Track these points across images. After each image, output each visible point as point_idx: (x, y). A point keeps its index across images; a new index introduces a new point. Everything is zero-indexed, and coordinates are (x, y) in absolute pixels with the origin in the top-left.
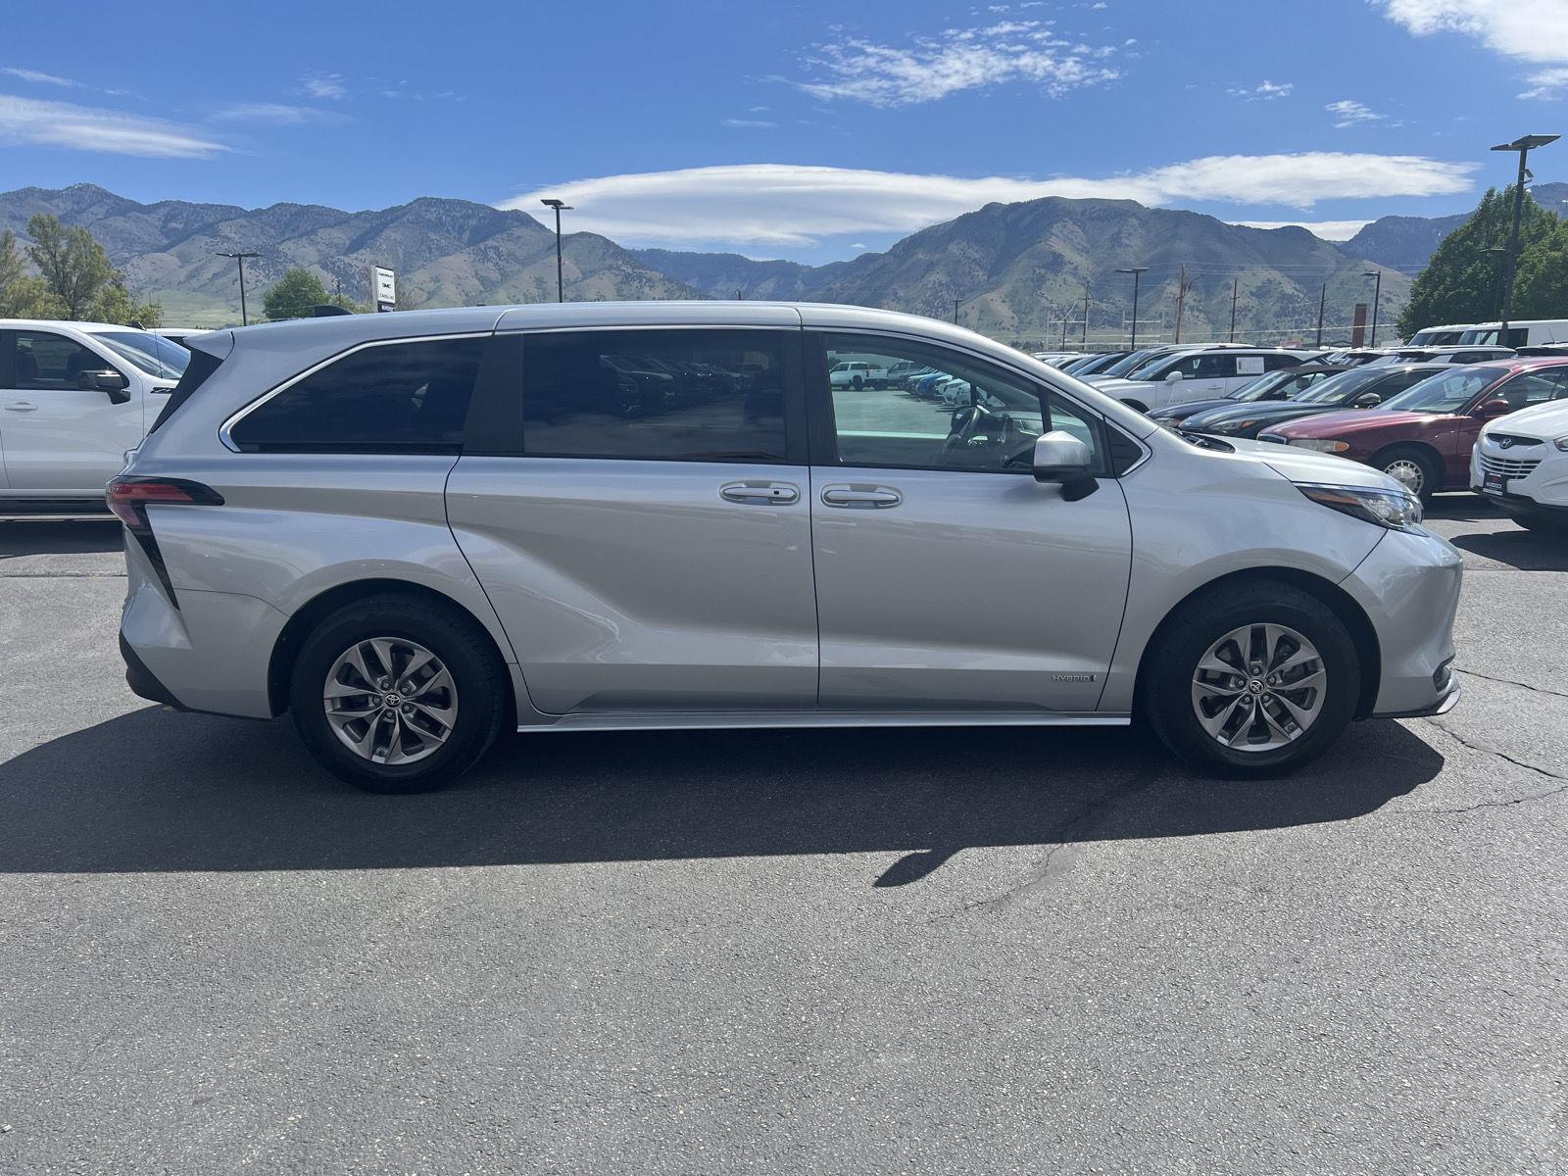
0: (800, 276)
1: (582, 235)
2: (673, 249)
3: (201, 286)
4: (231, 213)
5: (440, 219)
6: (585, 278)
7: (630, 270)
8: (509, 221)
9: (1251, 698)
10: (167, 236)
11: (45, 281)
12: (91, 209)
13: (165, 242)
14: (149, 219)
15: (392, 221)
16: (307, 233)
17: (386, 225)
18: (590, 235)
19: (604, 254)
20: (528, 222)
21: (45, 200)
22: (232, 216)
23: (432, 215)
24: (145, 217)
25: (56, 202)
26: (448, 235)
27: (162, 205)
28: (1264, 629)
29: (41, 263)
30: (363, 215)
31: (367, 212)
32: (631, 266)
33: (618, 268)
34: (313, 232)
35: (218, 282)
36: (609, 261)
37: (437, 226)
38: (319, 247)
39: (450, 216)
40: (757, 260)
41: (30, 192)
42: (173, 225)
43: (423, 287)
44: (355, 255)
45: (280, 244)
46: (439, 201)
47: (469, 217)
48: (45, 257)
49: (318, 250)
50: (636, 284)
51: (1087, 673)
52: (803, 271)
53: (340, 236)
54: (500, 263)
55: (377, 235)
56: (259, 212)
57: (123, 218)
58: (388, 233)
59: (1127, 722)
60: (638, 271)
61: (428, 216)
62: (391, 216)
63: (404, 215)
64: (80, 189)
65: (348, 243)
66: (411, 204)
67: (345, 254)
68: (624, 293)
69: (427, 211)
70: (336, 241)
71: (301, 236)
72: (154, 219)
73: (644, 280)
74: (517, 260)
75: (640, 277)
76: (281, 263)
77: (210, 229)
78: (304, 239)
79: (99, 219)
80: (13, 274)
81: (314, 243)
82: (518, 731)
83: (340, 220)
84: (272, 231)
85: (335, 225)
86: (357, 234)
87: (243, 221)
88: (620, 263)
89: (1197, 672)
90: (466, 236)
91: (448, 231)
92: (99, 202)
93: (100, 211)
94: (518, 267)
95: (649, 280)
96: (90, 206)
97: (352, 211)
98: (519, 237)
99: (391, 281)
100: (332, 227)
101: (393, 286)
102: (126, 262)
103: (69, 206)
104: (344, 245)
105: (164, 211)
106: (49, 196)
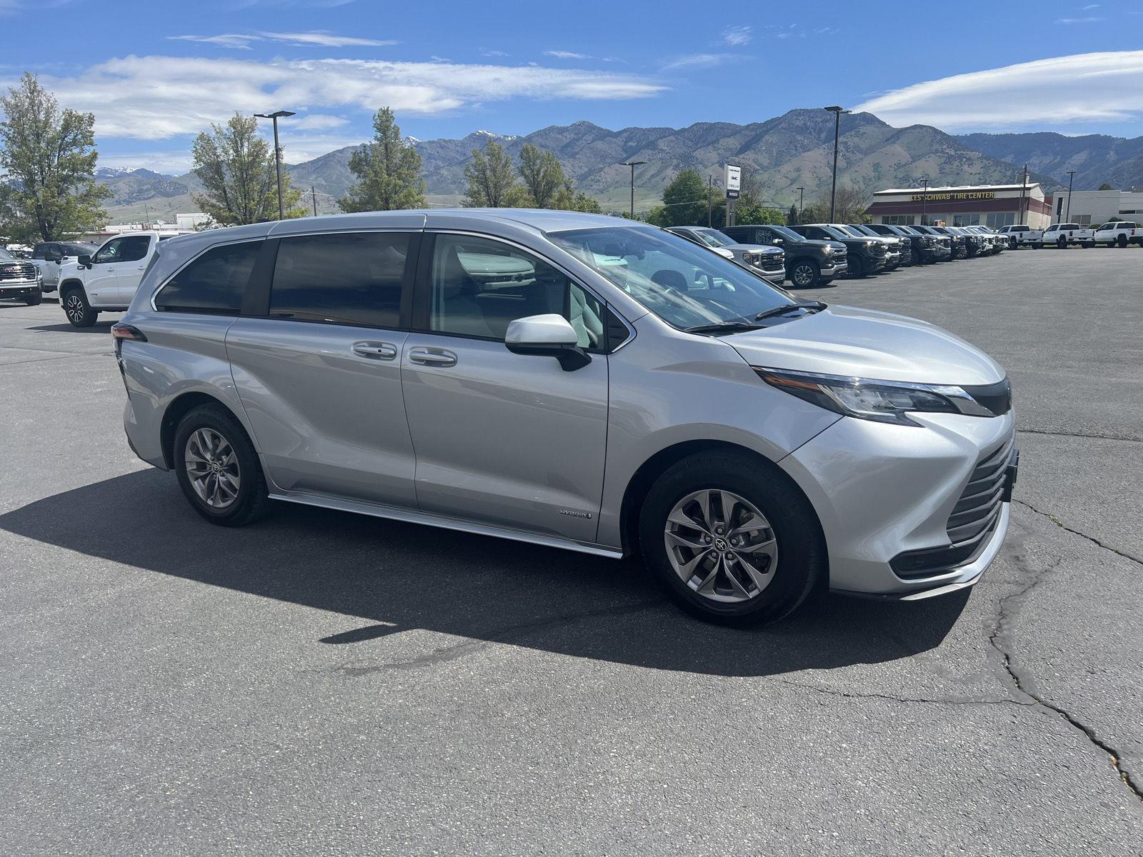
0: (1113, 147)
1: (916, 127)
2: (993, 133)
3: (643, 184)
4: (665, 133)
5: (805, 124)
6: (914, 161)
7: (953, 153)
8: (857, 122)
9: (718, 555)
10: (625, 151)
11: (526, 187)
12: (585, 138)
13: (625, 156)
14: (617, 141)
15: (771, 129)
16: (713, 143)
17: (766, 132)
18: (921, 127)
19: (932, 141)
20: (872, 121)
21: (559, 134)
22: (666, 135)
23: (799, 123)
24: (615, 140)
25: (565, 134)
26: (810, 136)
27: (625, 131)
28: (720, 494)
29: (526, 177)
30: (751, 127)
31: (755, 124)
32: (954, 149)
33: (942, 152)
34: (717, 141)
35: (653, 180)
36: (936, 147)
37: (803, 130)
38: (719, 152)
39: (813, 121)
40: (1073, 136)
41: (552, 129)
42: (630, 144)
43: (788, 175)
44: (743, 155)
45: (693, 151)
46: (806, 111)
47: (827, 121)
48: (527, 172)
49: (719, 154)
50: (957, 163)
51: (584, 511)
52: (1116, 142)
53: (733, 143)
54: (848, 154)
55: (758, 140)
56: (683, 130)
57: (601, 142)
58: (767, 137)
59: (619, 556)
60: (959, 152)
61: (797, 123)
62: (771, 125)
63: (778, 124)
64: (579, 125)
65: (739, 147)
66: (786, 115)
67: (736, 155)
68: (945, 171)
69: (796, 119)
70: (731, 147)
71: (708, 145)
72: (620, 141)
73: (964, 159)
74: (861, 151)
75: (960, 157)
76: (693, 165)
77: (652, 145)
78: (710, 147)
79: (589, 143)
80: (508, 184)
81: (716, 149)
82: (269, 497)
83: (734, 130)
84: (690, 143)
85: (732, 135)
86: (746, 140)
87: (672, 138)
88: (945, 147)
89: (668, 525)
90: (823, 136)
91: (810, 133)
92: (589, 132)
93: (589, 137)
94: (861, 156)
95: (969, 159)
96: (584, 135)
97: (743, 124)
98: (865, 133)
99: (738, 175)
100: (729, 137)
101: (739, 179)
102: (601, 171)
103: (573, 136)
104: (736, 148)
105: (625, 135)
106: (562, 130)
